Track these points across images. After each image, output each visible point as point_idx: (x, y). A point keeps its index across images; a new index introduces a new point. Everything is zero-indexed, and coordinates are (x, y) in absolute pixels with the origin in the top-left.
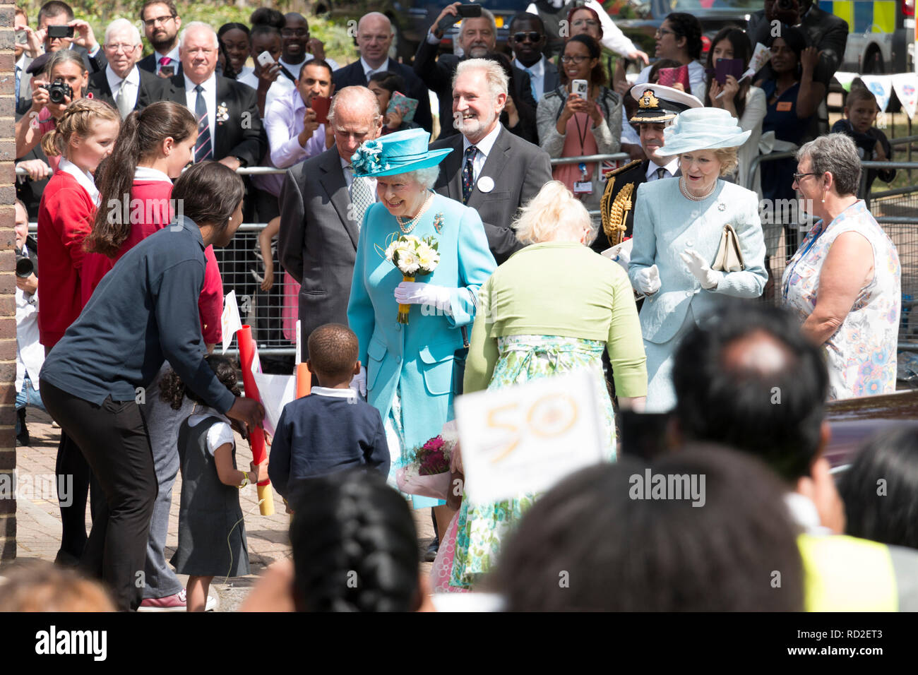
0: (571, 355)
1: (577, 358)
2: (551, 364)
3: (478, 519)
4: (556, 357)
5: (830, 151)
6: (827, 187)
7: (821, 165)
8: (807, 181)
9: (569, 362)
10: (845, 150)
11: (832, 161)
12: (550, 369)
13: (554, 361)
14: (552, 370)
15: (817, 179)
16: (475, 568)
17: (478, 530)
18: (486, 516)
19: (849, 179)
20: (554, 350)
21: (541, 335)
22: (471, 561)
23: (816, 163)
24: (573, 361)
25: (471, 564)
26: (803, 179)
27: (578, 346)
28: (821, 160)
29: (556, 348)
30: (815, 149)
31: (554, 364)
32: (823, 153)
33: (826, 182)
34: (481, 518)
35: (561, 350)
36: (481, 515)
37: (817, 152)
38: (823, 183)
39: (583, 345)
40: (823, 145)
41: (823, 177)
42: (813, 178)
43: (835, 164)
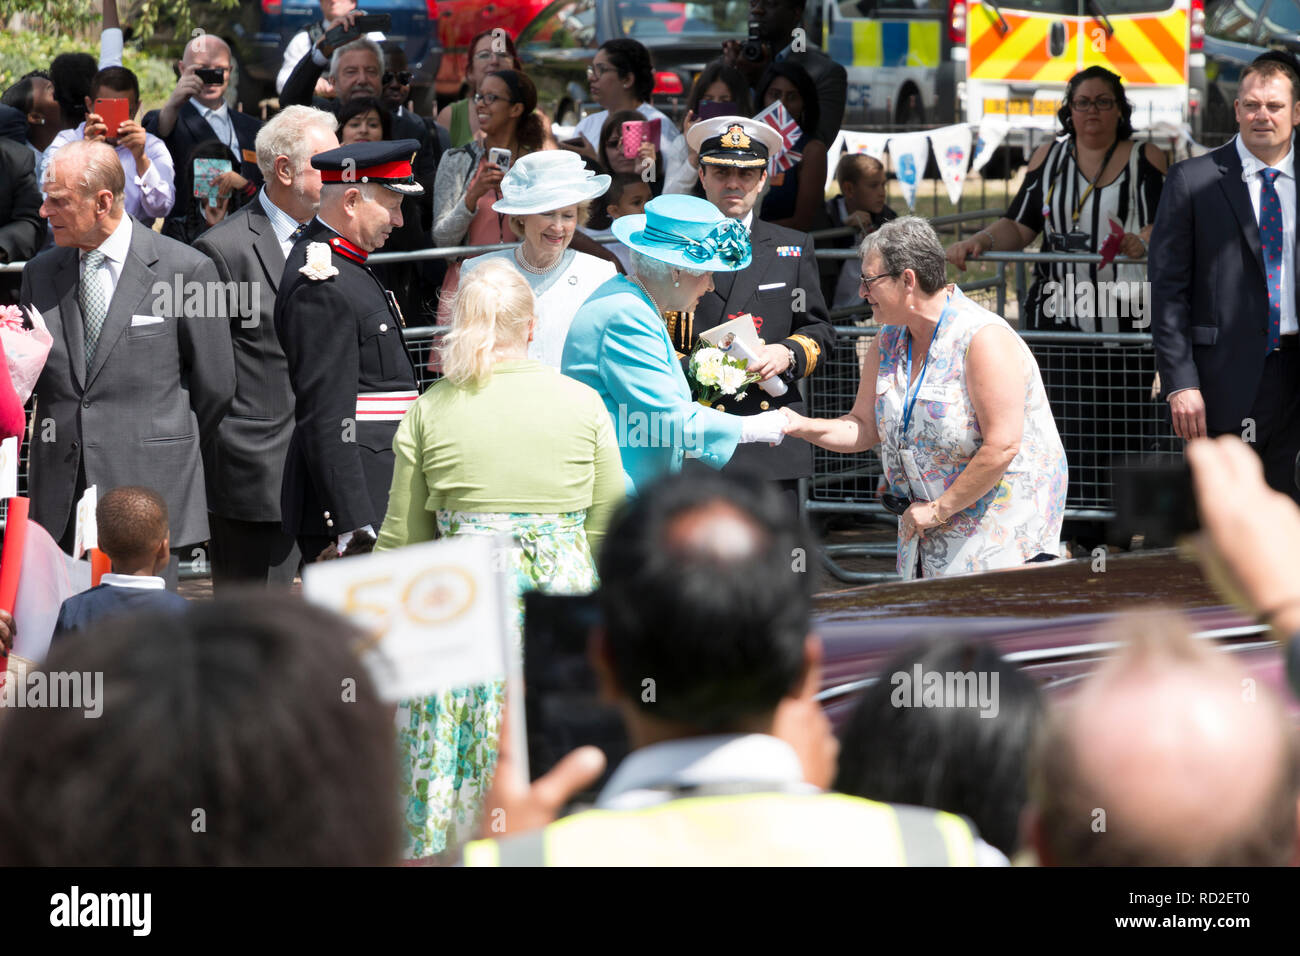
0: (553, 539)
1: (562, 541)
2: (527, 554)
3: (438, 779)
4: (534, 545)
5: (906, 241)
6: (910, 288)
7: (898, 261)
8: (881, 286)
9: (552, 550)
10: (925, 237)
11: (911, 254)
12: (527, 560)
13: (531, 550)
14: (529, 562)
15: (895, 281)
16: (437, 846)
17: (438, 794)
18: (448, 773)
19: (936, 273)
20: (530, 535)
21: (507, 513)
22: (431, 838)
23: (890, 260)
24: (557, 547)
25: (432, 844)
26: (875, 283)
27: (560, 522)
28: (896, 255)
29: (531, 530)
30: (884, 241)
31: (532, 555)
32: (898, 246)
33: (908, 282)
34: (442, 777)
35: (539, 533)
36: (441, 773)
37: (889, 245)
38: (904, 283)
39: (566, 521)
40: (893, 234)
41: (903, 277)
42: (889, 280)
43: (916, 257)
